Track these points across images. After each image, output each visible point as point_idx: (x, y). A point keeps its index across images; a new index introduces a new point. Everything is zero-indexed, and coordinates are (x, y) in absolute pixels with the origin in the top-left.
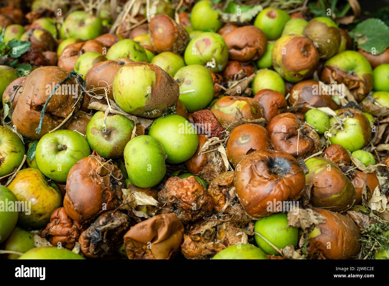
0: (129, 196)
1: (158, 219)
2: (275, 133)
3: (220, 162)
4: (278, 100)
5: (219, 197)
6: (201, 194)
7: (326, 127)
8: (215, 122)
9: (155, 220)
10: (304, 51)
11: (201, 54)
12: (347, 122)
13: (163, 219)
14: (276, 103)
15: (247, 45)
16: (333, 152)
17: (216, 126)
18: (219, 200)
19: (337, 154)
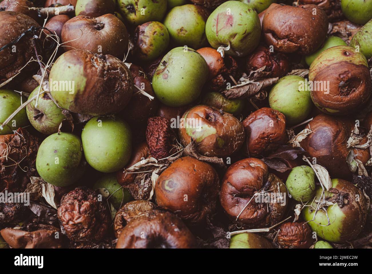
0: (35, 186)
1: (26, 236)
2: (228, 182)
3: (146, 187)
4: (272, 134)
5: (118, 227)
6: (85, 227)
7: (302, 199)
8: (160, 144)
9: (23, 236)
10: (343, 86)
11: (217, 32)
12: (332, 208)
13: (32, 238)
14: (268, 136)
15: (287, 37)
16: (288, 233)
17: (159, 149)
18: (117, 230)
19: (291, 238)
